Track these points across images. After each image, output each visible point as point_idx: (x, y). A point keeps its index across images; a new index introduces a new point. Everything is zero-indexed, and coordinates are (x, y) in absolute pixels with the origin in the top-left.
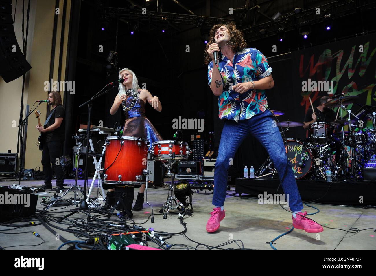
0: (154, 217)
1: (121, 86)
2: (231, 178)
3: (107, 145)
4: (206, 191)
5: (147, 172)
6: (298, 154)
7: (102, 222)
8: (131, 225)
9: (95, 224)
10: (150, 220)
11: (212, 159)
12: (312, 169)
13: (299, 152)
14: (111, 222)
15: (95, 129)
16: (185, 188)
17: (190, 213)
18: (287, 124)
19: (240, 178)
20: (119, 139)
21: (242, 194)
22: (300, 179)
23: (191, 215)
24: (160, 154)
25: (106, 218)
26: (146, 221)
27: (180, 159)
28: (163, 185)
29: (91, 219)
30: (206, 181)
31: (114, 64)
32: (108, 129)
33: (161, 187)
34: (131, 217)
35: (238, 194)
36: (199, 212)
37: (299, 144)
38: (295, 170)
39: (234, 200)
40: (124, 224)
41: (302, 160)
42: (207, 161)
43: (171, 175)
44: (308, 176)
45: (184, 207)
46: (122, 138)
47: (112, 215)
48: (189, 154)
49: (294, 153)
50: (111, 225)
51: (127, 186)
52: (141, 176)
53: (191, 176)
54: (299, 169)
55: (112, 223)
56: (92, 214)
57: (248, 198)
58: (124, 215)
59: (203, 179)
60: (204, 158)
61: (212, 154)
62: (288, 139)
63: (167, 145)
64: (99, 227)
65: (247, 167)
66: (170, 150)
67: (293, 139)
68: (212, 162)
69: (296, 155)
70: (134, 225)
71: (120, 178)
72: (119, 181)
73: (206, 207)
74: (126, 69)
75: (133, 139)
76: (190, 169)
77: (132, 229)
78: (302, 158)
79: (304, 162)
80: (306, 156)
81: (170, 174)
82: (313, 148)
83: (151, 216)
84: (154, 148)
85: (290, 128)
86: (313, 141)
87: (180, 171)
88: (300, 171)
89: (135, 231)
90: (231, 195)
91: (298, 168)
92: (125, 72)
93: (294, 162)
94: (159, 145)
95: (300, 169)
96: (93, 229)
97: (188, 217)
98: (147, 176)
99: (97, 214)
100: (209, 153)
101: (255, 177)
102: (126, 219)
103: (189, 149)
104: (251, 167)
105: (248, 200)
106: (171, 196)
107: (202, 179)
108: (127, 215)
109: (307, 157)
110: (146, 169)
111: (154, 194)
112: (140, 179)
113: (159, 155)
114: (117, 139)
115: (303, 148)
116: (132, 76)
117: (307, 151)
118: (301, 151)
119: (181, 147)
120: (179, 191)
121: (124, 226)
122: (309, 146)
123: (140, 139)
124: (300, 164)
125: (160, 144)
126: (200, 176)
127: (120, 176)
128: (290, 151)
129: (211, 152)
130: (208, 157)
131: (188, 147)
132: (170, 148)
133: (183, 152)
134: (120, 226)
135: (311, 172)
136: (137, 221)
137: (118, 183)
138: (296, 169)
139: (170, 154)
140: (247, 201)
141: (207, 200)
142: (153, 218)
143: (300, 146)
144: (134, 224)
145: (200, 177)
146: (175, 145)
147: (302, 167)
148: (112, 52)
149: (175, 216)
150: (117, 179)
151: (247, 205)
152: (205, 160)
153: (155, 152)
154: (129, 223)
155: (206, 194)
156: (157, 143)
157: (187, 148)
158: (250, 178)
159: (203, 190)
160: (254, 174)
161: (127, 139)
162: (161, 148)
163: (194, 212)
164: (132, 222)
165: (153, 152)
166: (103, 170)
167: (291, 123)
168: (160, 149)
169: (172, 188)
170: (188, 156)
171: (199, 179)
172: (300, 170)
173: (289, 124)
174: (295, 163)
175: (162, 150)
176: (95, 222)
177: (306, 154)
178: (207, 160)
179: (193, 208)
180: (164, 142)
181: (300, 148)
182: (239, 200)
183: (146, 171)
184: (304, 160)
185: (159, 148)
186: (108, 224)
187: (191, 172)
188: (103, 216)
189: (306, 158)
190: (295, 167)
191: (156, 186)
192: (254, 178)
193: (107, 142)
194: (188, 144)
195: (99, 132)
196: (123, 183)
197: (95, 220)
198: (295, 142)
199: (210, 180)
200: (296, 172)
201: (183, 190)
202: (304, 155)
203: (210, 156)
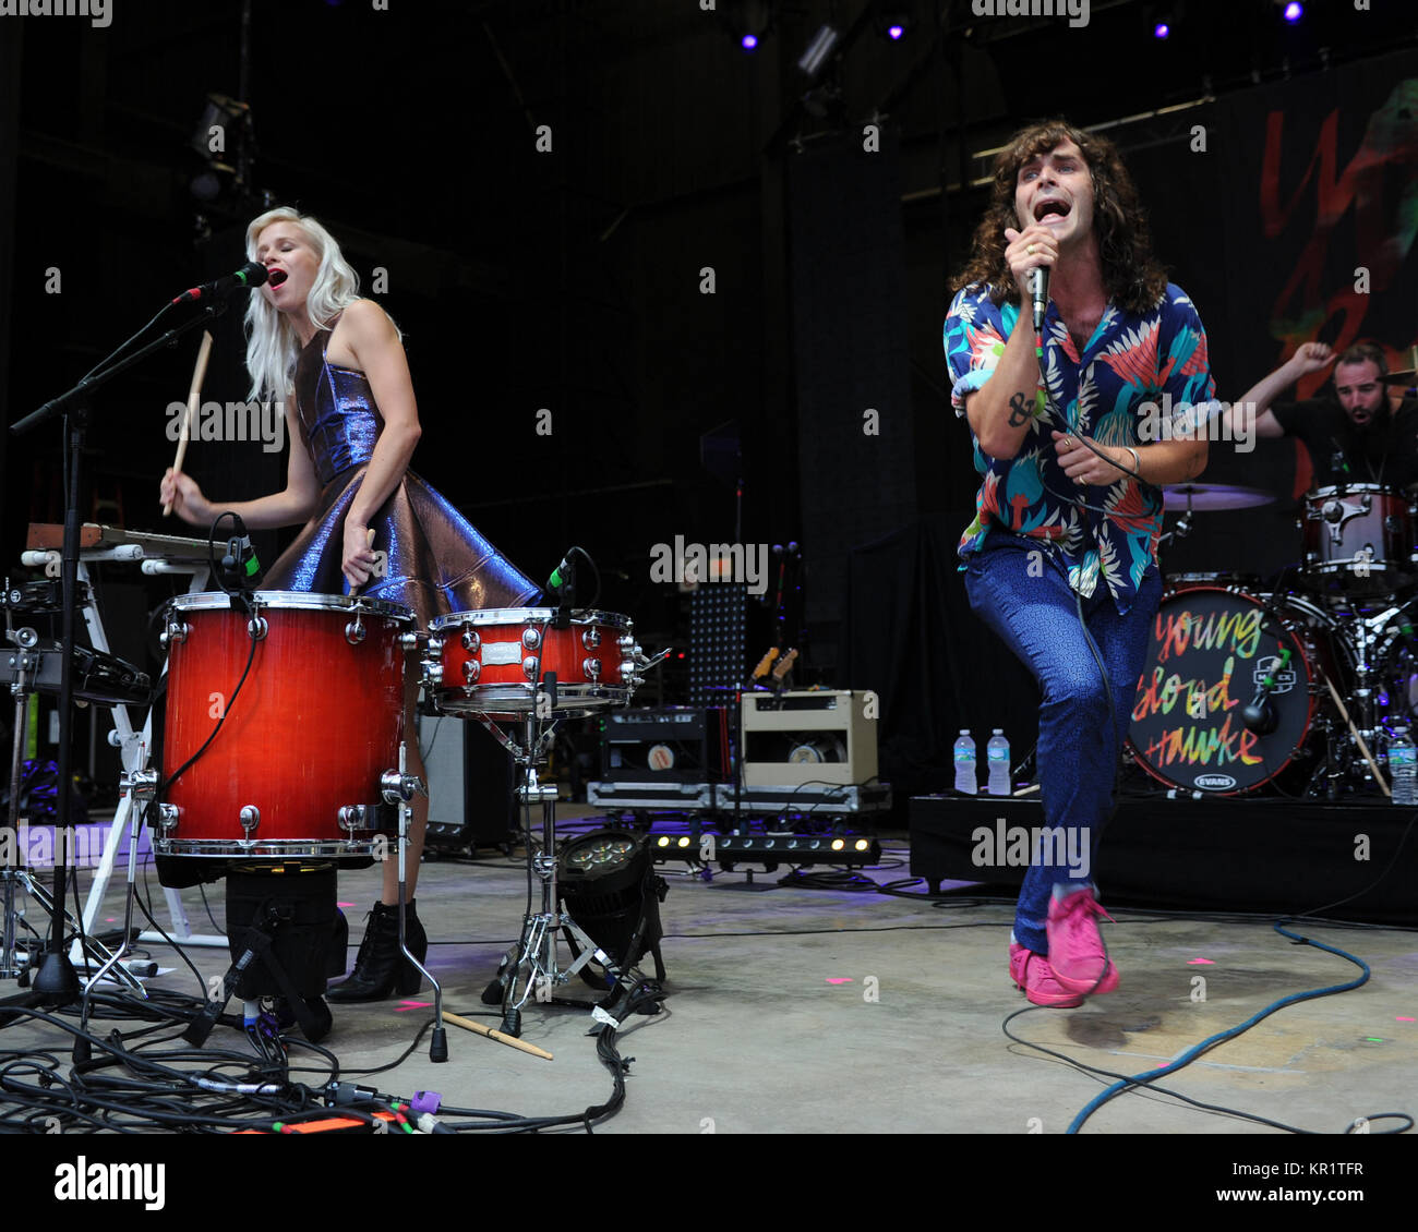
0: (443, 1030)
1: (256, 309)
2: (890, 795)
3: (176, 641)
4: (750, 872)
5: (400, 788)
6: (1238, 660)
7: (151, 1070)
8: (315, 1081)
9: (113, 1085)
10: (426, 1046)
11: (790, 694)
12: (1316, 741)
13: (1247, 648)
14: (206, 1066)
15: (112, 546)
16: (622, 868)
17: (650, 1000)
18: (1183, 498)
19: (934, 797)
20: (242, 608)
21: (947, 884)
22: (1252, 794)
23: (653, 1011)
24: (473, 683)
25: (181, 1043)
26: (407, 1054)
27: (589, 708)
28: (520, 843)
29: (95, 1056)
30: (754, 814)
31: (231, 170)
32: (189, 547)
33: (507, 855)
34: (320, 1033)
35: (925, 885)
36: (700, 992)
37: (1244, 605)
38: (1225, 746)
39: (897, 915)
40: (280, 1076)
41: (1259, 690)
42: (762, 705)
43: (542, 794)
44: (1294, 777)
45: (616, 969)
46: (256, 600)
47: (216, 1026)
48: (639, 680)
49: (1219, 655)
50: (204, 1082)
51: (292, 868)
52: (367, 810)
53: (675, 786)
54: (1248, 741)
55: (208, 1075)
56: (101, 1027)
57: (978, 904)
58: (282, 1026)
59: (737, 805)
60: (742, 691)
61: (787, 663)
62: (1191, 578)
63: (509, 632)
64: (138, 1101)
65: (970, 735)
66: (530, 661)
67: (1214, 575)
68: (785, 708)
69: (1230, 664)
70: (333, 1078)
71: (247, 821)
72: (242, 843)
73: (744, 963)
74: (284, 212)
75: (320, 607)
76: (668, 753)
77: (321, 1101)
78: (1262, 679)
79: (1272, 702)
80: (1280, 671)
81: (533, 789)
82: (1320, 625)
83: (433, 1026)
84: (442, 649)
85: (1201, 519)
86: (1320, 587)
87: (613, 765)
88: (1251, 753)
89: (339, 1116)
90: (888, 889)
91: (1240, 735)
92: (277, 231)
93: (1217, 704)
94: (467, 635)
95: (1249, 739)
96: (102, 1111)
97: (643, 1025)
98: (402, 806)
99: (126, 1026)
100: (774, 663)
101: (1014, 788)
102: (293, 1046)
103: (638, 649)
104: (993, 735)
105: (975, 912)
106: (544, 913)
107: (731, 805)
108: (296, 1024)
109: (1287, 677)
110: (396, 771)
111: (466, 897)
112: (362, 824)
113: (469, 690)
114: (227, 604)
115: (1265, 625)
116: (315, 255)
117: (1289, 645)
118: (1255, 645)
119: (589, 641)
120: (587, 883)
121: (273, 1088)
122: (1300, 616)
123: (359, 604)
124: (1252, 712)
125: (474, 628)
126: (724, 787)
127: (247, 811)
128: (1198, 645)
129: (783, 653)
130: (767, 681)
131: (629, 640)
132: (530, 649)
133: (600, 670)
134: (254, 1087)
135: (1308, 753)
136: (353, 1057)
137: (240, 851)
138: (1231, 740)
139: (529, 680)
140: (968, 918)
141: (753, 923)
142: (439, 1035)
143: (1252, 618)
144: (335, 1072)
145: (725, 794)
146: (557, 633)
147: (1264, 729)
148: (222, 101)
149: (564, 1017)
150: (236, 829)
151: (966, 944)
152: (749, 700)
153: (445, 670)
154: (308, 1071)
155: (749, 885)
156: (458, 624)
157: (628, 646)
158: (985, 794)
159: (735, 869)
160: (1007, 769)
161: (287, 605)
162: (479, 648)
163: (677, 990)
164: (320, 1062)
165: (437, 670)
166: (154, 779)
167: (1202, 491)
168: (476, 654)
169: (547, 868)
170: (631, 690)
171: (719, 804)
172: (1251, 744)
173: (1196, 498)
174: (1225, 708)
175: (485, 662)
176: (115, 1073)
177: (1281, 656)
178: (759, 701)
179: (669, 973)
180: (496, 616)
181: (1248, 628)
182: (927, 915)
183: (396, 779)
184: (1270, 690)
185: (470, 651)
186: (188, 1081)
187: (674, 765)
188: (164, 1033)
189: (1280, 677)
190: (1225, 728)
191: (480, 851)
192: (1008, 793)
193: (174, 626)
194: (629, 623)
195: (142, 561)
196: (264, 851)
197: (116, 1061)
198: (1225, 592)
199: (780, 806)
200: (1232, 758)
201: (607, 877)
202: (1269, 663)
203: (778, 675)
